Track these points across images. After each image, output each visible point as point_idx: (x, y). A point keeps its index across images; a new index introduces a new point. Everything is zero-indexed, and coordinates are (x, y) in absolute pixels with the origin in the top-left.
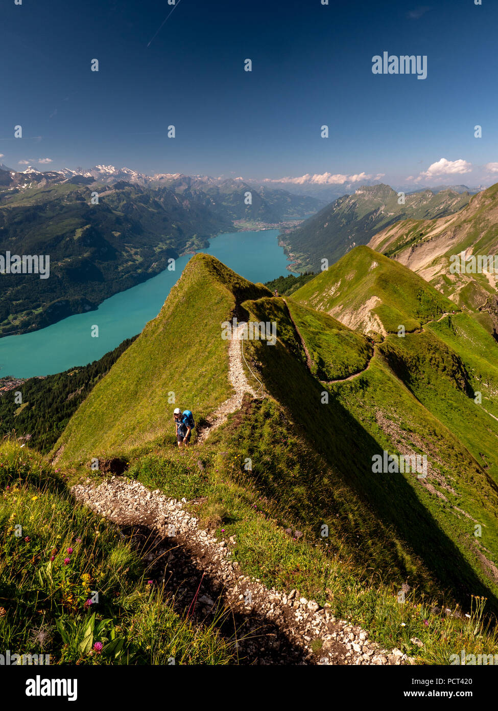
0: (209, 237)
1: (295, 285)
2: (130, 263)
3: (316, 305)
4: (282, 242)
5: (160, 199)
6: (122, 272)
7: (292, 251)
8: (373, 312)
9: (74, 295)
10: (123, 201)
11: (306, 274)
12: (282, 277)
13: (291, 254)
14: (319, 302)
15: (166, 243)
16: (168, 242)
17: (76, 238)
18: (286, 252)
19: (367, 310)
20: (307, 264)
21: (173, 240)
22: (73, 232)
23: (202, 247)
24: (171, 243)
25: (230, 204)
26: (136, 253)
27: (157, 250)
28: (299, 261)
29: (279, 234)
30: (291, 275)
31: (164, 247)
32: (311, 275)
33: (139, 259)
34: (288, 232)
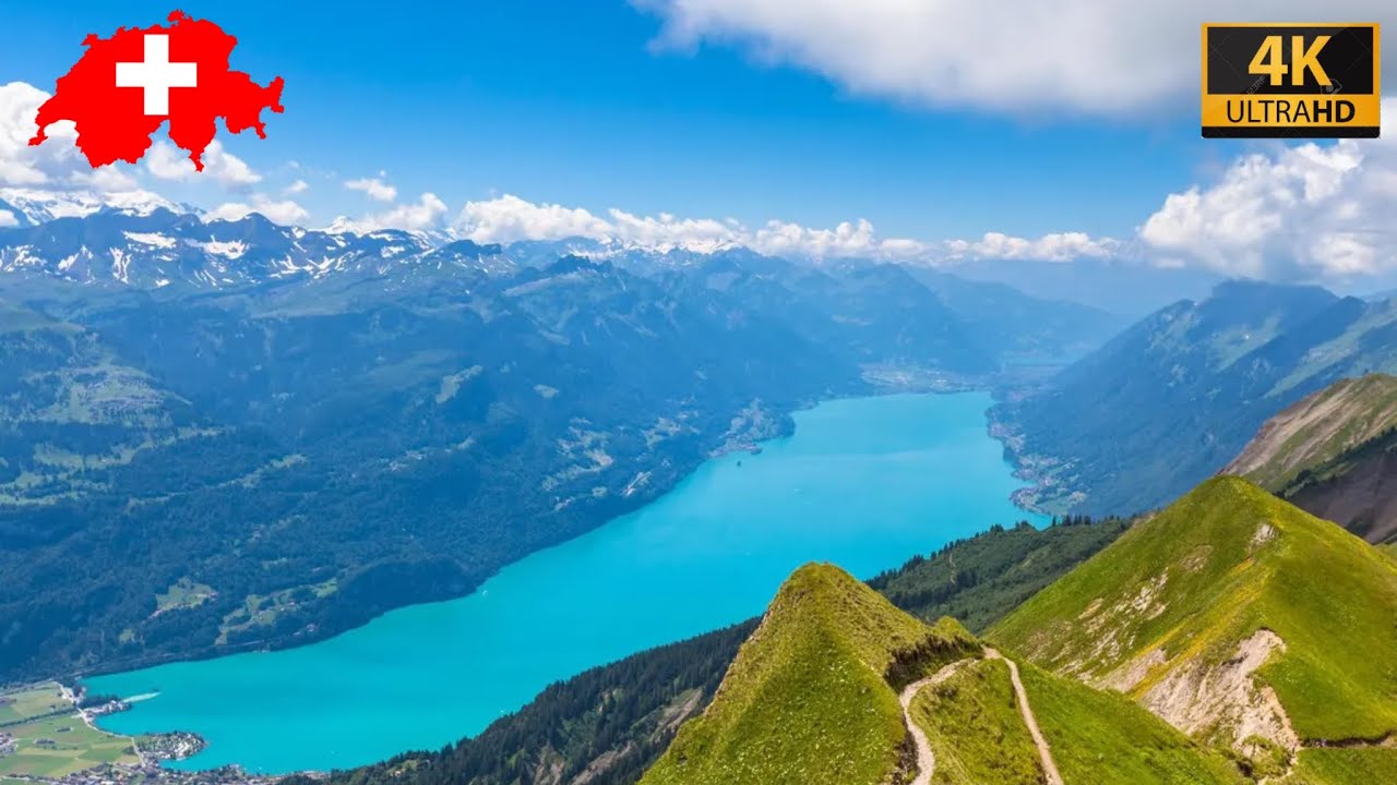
0: (795, 406)
1: (1038, 552)
2: (578, 470)
3: (1097, 637)
4: (999, 426)
5: (667, 304)
6: (557, 494)
7: (1026, 451)
8: (1260, 679)
9: (414, 550)
10: (571, 308)
11: (1067, 522)
12: (998, 529)
13: (1026, 461)
14: (1103, 630)
15: (678, 422)
16: (683, 416)
17: (441, 399)
18: (1009, 455)
19: (1245, 668)
20: (1072, 488)
21: (697, 413)
22: (435, 384)
23: (774, 431)
24: (688, 422)
25: (856, 320)
26: (595, 445)
27: (652, 439)
28: (1048, 482)
29: (992, 403)
30: (1025, 524)
31: (673, 430)
32: (1083, 526)
33: (604, 460)
34: (1016, 398)
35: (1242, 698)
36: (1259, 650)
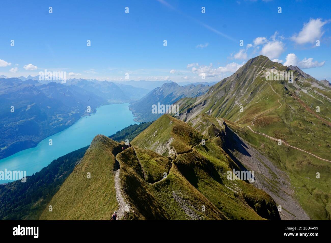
0: (96, 107)
1: (138, 128)
2: (56, 121)
3: (147, 141)
4: (131, 108)
5: (72, 91)
6: (52, 126)
7: (136, 112)
8: (172, 145)
9: (23, 139)
10: (53, 92)
11: (142, 123)
12: (131, 125)
13: (135, 114)
14: (148, 140)
15: (75, 111)
16: (76, 110)
17: (27, 110)
18: (133, 113)
19: (169, 143)
20: (143, 118)
21: (78, 109)
22: (26, 107)
23: (93, 112)
24: (77, 111)
25: (106, 92)
26: (60, 116)
27: (70, 114)
28: (139, 117)
29: (130, 105)
30: (136, 124)
31: (74, 113)
32: (145, 124)
33: (61, 119)
34: (133, 104)
35: (169, 148)
36: (171, 141)
